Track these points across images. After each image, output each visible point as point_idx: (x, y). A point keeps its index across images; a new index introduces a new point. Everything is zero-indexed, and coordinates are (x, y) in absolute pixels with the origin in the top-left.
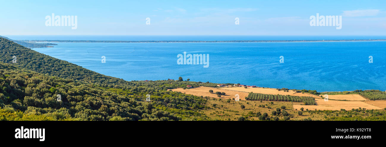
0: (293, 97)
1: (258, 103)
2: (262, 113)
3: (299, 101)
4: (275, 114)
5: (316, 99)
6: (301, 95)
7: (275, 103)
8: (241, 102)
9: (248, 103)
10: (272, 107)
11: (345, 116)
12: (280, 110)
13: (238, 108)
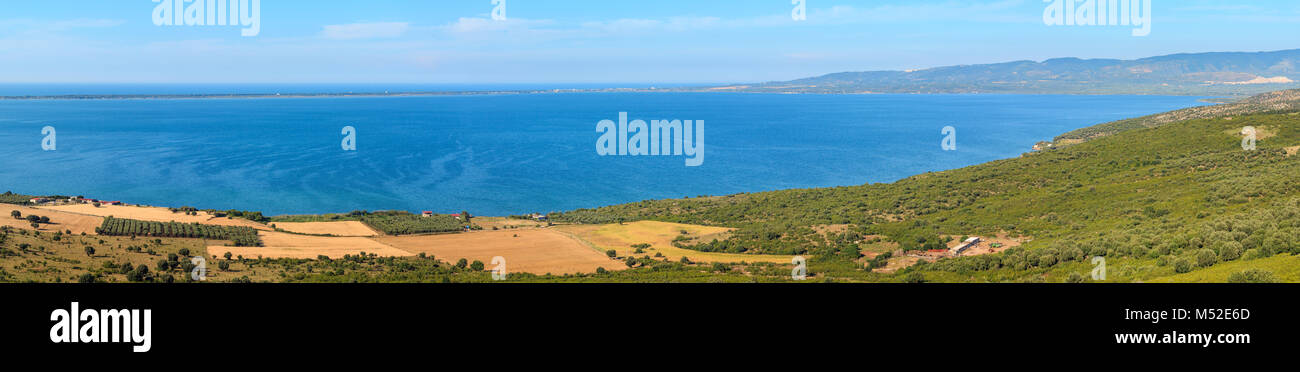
0: (206, 227)
1: (126, 241)
2: (136, 266)
3: (220, 238)
4: (164, 266)
5: (260, 233)
6: (224, 222)
7: (164, 240)
8: (84, 238)
9: (102, 242)
10: (159, 250)
11: (327, 271)
12: (176, 258)
13: (79, 251)
